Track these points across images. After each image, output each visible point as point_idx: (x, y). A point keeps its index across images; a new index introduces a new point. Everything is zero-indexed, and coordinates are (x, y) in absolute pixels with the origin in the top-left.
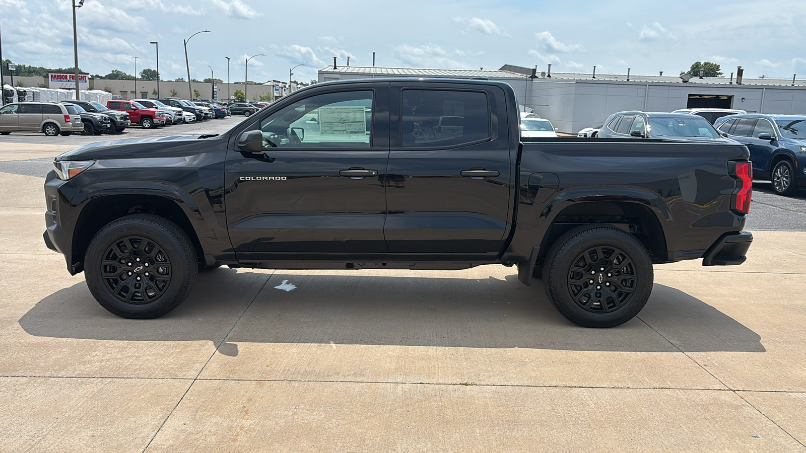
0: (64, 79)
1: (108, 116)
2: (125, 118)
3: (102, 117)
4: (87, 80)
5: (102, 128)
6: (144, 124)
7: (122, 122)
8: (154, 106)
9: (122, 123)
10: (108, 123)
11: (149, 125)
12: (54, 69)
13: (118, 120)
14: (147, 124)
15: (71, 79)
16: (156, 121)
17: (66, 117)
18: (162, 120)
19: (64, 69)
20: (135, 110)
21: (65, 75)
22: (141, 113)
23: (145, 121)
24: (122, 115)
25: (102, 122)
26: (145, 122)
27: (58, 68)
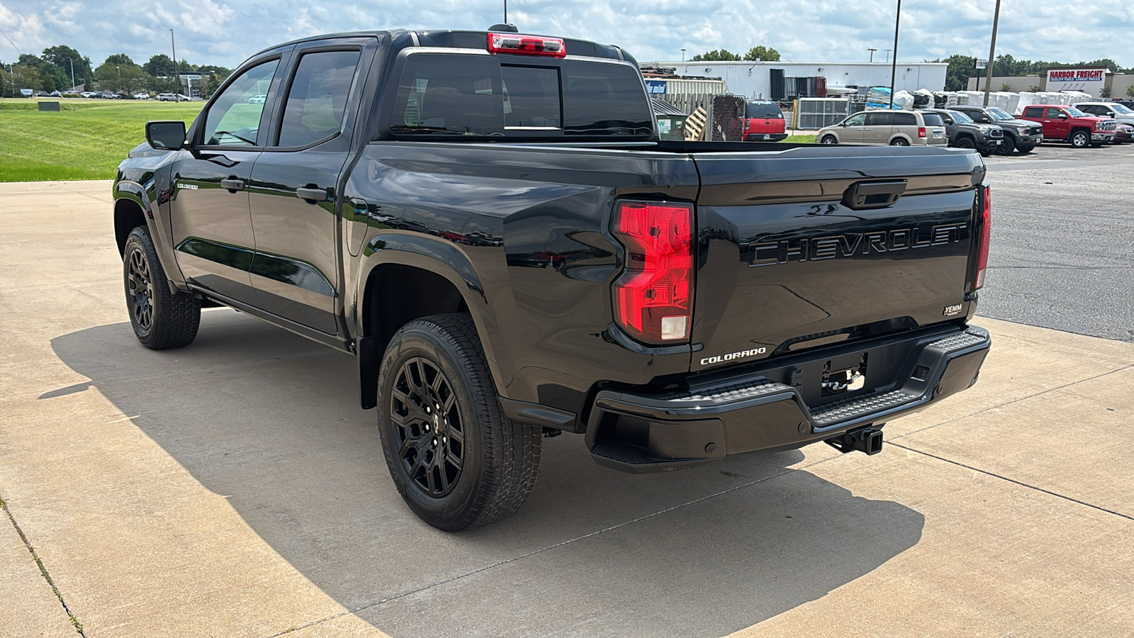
0: (1068, 77)
1: (1001, 129)
2: (1033, 131)
3: (990, 129)
4: (1103, 76)
5: (988, 145)
6: (1075, 141)
7: (1027, 137)
8: (1108, 113)
9: (1025, 139)
10: (999, 139)
11: (1084, 142)
12: (1073, 63)
13: (1021, 134)
14: (1079, 141)
15: (1079, 76)
16: (1096, 136)
17: (922, 130)
18: (1105, 135)
19: (1088, 62)
20: (1065, 118)
21: (1070, 71)
22: (1075, 124)
23: (1078, 136)
24: (1028, 126)
25: (989, 138)
26: (1077, 138)
27: (1078, 62)
